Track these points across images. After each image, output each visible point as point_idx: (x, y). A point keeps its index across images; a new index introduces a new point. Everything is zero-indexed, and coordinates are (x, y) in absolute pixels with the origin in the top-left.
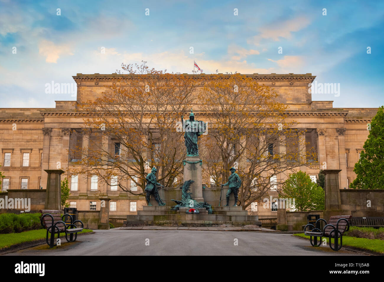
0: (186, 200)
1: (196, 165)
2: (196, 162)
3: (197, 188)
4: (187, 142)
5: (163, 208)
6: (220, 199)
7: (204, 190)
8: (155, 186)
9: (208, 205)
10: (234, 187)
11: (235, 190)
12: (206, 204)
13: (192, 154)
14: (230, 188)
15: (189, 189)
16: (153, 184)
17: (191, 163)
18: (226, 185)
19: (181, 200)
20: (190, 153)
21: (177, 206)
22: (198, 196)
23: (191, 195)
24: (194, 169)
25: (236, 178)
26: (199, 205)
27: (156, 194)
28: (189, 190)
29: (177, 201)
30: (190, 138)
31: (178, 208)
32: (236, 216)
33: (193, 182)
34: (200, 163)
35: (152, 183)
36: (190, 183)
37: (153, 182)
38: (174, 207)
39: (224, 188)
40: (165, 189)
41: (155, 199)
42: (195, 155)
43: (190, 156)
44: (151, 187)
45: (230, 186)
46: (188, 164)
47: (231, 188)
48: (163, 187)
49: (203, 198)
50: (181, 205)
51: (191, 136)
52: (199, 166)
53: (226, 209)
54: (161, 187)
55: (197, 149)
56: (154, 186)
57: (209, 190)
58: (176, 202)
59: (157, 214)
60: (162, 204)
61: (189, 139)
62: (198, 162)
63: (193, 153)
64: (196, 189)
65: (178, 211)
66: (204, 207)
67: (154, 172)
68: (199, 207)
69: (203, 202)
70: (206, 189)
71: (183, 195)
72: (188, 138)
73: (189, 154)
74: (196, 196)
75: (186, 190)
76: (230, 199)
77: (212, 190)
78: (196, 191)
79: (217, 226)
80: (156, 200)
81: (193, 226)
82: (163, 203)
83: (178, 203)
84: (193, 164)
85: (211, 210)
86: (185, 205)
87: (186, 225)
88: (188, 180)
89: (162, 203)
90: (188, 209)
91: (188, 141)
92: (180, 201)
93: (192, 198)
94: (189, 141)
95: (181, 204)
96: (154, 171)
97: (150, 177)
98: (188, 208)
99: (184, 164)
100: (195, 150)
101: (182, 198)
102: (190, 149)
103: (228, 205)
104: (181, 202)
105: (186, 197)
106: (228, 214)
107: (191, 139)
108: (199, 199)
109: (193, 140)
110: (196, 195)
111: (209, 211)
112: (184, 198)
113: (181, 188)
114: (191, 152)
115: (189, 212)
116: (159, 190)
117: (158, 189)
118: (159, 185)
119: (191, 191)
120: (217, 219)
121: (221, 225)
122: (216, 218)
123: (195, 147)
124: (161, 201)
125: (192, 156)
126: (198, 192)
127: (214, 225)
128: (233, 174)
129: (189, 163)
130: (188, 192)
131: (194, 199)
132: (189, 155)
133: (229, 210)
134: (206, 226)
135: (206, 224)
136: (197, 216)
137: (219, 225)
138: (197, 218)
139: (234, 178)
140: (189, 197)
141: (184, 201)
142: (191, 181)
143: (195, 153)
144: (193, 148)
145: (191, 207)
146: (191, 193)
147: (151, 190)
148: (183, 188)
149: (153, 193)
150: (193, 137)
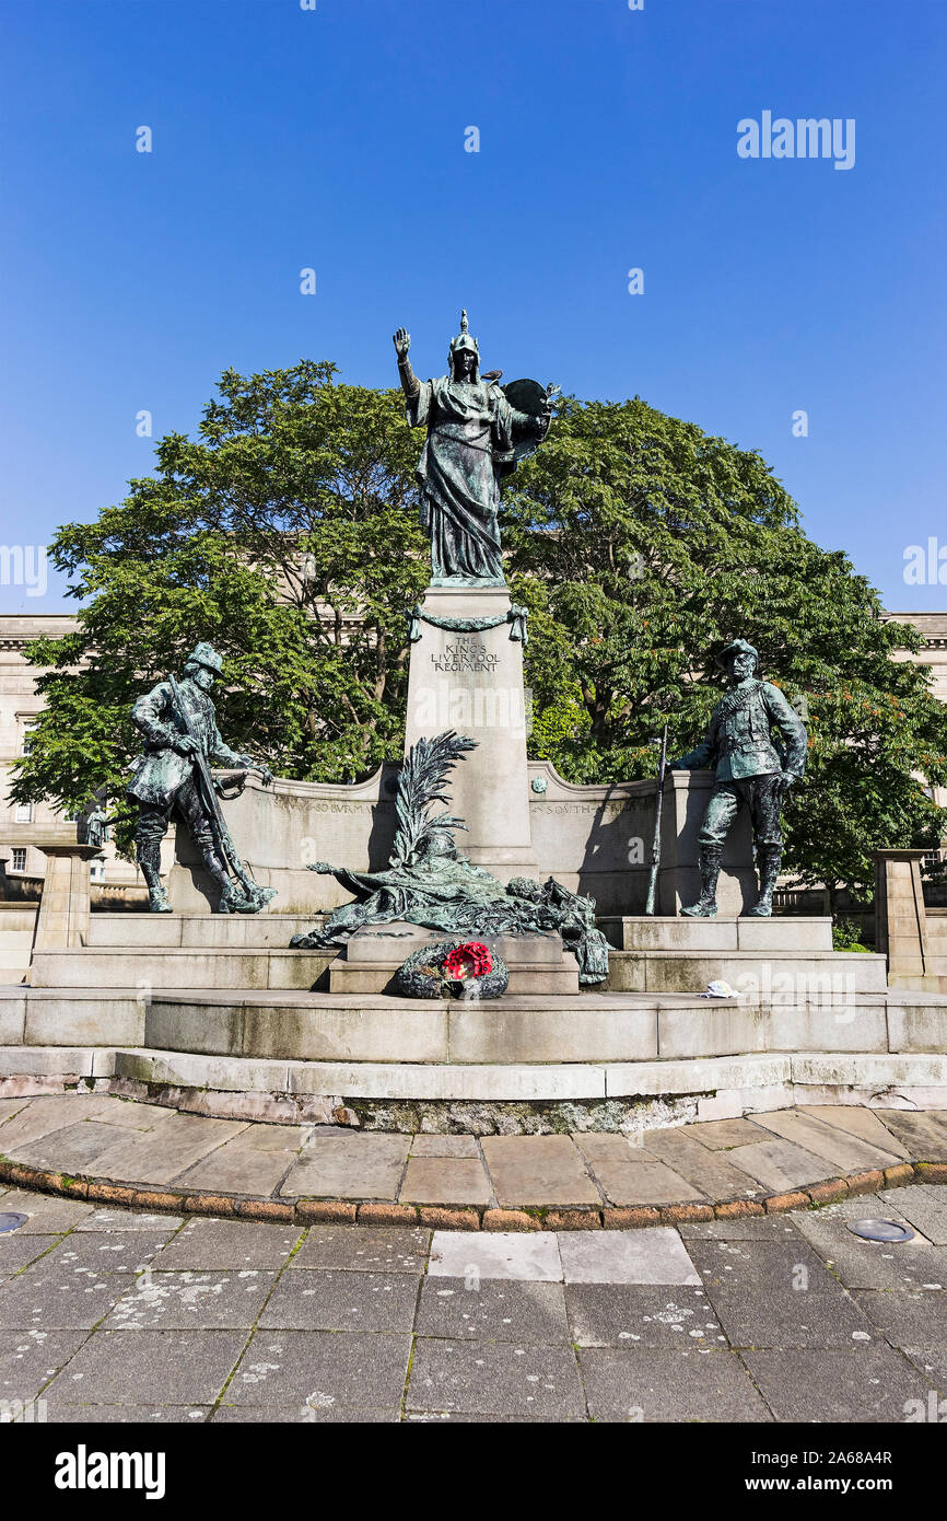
0: (420, 869)
1: (486, 637)
2: (489, 621)
3: (494, 787)
4: (435, 505)
6: (656, 862)
7: (535, 798)
8: (197, 767)
9: (572, 901)
10: (759, 779)
11: (765, 799)
12: (554, 898)
13: (462, 571)
14: (728, 783)
15: (441, 792)
17: (456, 628)
18: (690, 767)
19: (388, 867)
22: (498, 840)
23: (453, 831)
24: (478, 666)
25: (768, 709)
26: (508, 910)
27: (209, 828)
28: (443, 798)
29: (354, 875)
30: (454, 477)
31: (348, 934)
33: (467, 746)
34: (516, 624)
36: (451, 749)
40: (285, 791)
41: (203, 856)
42: (483, 581)
43: (452, 587)
44: (165, 778)
45: (730, 770)
46: (437, 631)
47: (734, 782)
48: (266, 780)
49: (531, 854)
50: (380, 905)
51: (456, 465)
52: (509, 642)
53: (709, 937)
54: (244, 776)
55: (494, 547)
57: (574, 796)
58: (344, 878)
61: (448, 480)
62: (501, 622)
63: (468, 570)
64: (486, 793)
66: (543, 924)
67: (203, 673)
68: (509, 928)
69: (532, 882)
70: (554, 793)
71: (398, 834)
72: (438, 481)
73: (450, 572)
74: (486, 842)
75: (421, 802)
77: (590, 796)
78: (484, 806)
79: (668, 1113)
81: (455, 1127)
82: (252, 887)
83: (359, 889)
84: (467, 635)
85: (597, 946)
86: (401, 905)
88: (437, 734)
89: (245, 888)
90: (419, 945)
91: (439, 501)
92: (375, 876)
93: (459, 851)
94: (445, 497)
96: (205, 667)
97: (169, 705)
99: (413, 636)
100: (481, 550)
101: (396, 855)
102: (454, 547)
103: (710, 905)
104: (376, 886)
105: (421, 846)
107: (460, 484)
108: (507, 856)
109: (472, 490)
110: (485, 829)
111: (585, 952)
112: (409, 848)
114: (460, 564)
116: (233, 796)
119: (455, 809)
120: (663, 1045)
121: (702, 1101)
122: (659, 1033)
123: (480, 532)
124: (239, 875)
125: (466, 584)
126: (498, 811)
127: (639, 1114)
128: (748, 685)
129: (444, 627)
130: (435, 809)
131: (475, 860)
132: (447, 581)
133: (735, 947)
134: (569, 1120)
135: (576, 1102)
136: (491, 1025)
137: (688, 1100)
138: (492, 1042)
139: (753, 709)
140: (440, 843)
141: (401, 876)
142: (455, 738)
143: (485, 571)
144: (470, 541)
145: (448, 928)
146: (455, 820)
147: (166, 796)
148: (405, 787)
149: (188, 815)
150: (468, 471)
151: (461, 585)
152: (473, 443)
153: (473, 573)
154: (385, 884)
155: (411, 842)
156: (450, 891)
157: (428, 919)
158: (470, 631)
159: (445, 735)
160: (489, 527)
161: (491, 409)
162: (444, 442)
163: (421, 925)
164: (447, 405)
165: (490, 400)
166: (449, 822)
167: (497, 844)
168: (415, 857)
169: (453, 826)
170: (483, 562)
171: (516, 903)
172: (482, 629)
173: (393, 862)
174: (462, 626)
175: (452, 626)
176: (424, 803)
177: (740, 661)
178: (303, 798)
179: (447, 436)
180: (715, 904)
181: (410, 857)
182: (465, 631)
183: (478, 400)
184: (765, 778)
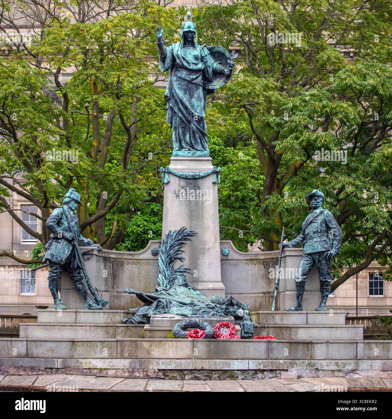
0: (171, 291)
1: (200, 182)
2: (202, 175)
3: (204, 254)
4: (175, 113)
5: (101, 318)
6: (277, 289)
8: (74, 246)
9: (239, 306)
10: (320, 253)
11: (323, 262)
12: (231, 304)
13: (188, 147)
14: (308, 254)
15: (179, 256)
17: (186, 178)
18: (294, 246)
19: (157, 290)
20: (184, 144)
21: (143, 310)
23: (185, 274)
25: (326, 222)
26: (213, 308)
27: (79, 273)
28: (180, 259)
29: (144, 294)
30: (184, 100)
31: (147, 319)
32: (327, 342)
33: (192, 234)
34: (215, 176)
35: (67, 240)
37: (68, 235)
38: (134, 314)
39: (287, 253)
40: (106, 255)
41: (76, 286)
42: (199, 153)
43: (183, 156)
45: (308, 249)
46: (177, 179)
47: (310, 254)
48: (99, 251)
49: (221, 285)
50: (157, 307)
51: (185, 93)
52: (211, 185)
53: (295, 319)
54: (93, 250)
55: (204, 135)
56: (71, 248)
57: (242, 258)
58: (140, 296)
59: (80, 334)
60: (98, 302)
61: (181, 101)
62: (208, 175)
63: (191, 146)
64: (201, 257)
65: (147, 326)
66: (227, 313)
67: (73, 203)
68: (213, 315)
69: (222, 296)
70: (233, 255)
71: (160, 276)
72: (176, 101)
73: (181, 148)
74: (201, 279)
75: (171, 261)
76: (307, 287)
77: (249, 258)
78: (200, 262)
79: (270, 376)
80: (78, 290)
81: (197, 378)
82: (99, 299)
83: (147, 301)
84: (191, 181)
85: (249, 322)
86: (167, 306)
87: (171, 375)
88: (178, 229)
89: (96, 299)
90: (178, 321)
91: (176, 110)
92: (153, 295)
93: (189, 284)
94: (180, 110)
95: (155, 303)
96: (73, 200)
97: (61, 219)
98: (178, 318)
99: (165, 181)
100: (197, 136)
101: (159, 285)
102: (184, 135)
103: (299, 307)
104: (155, 299)
105: (171, 282)
106: (302, 335)
107: (187, 104)
108: (210, 286)
109: (193, 106)
110: (200, 273)
111: (244, 325)
112: (166, 282)
113: (155, 254)
114: (187, 143)
115: (183, 332)
116: (88, 259)
117: (86, 257)
118: (89, 244)
119: (186, 264)
120: (270, 355)
121: (283, 372)
122: (269, 350)
123: (197, 128)
124: (93, 294)
125: (190, 155)
126: (206, 265)
127: (260, 375)
128: (318, 211)
129: (180, 177)
130: (177, 264)
131: (196, 287)
132: (180, 153)
133: (306, 323)
134: (236, 376)
135: (238, 370)
136: (208, 346)
137: (278, 372)
138: (209, 352)
139: (319, 223)
140: (180, 280)
141: (164, 295)
142: (186, 230)
143: (200, 147)
144: (191, 132)
145: (188, 315)
146: (186, 269)
147: (64, 260)
148: (163, 253)
149: (70, 268)
150: (191, 96)
151: (188, 155)
152: (194, 81)
153: (193, 148)
154: (159, 298)
155: (166, 279)
156: (188, 301)
157: (180, 312)
158: (193, 179)
159: (181, 229)
160: (202, 125)
161: (202, 61)
162: (179, 81)
163: (177, 314)
164: (181, 61)
165: (201, 56)
166: (183, 270)
167: (206, 280)
168: (168, 287)
169: (185, 272)
170: (198, 143)
171: (216, 306)
172: (199, 178)
173: (159, 289)
174: (189, 177)
175: (184, 176)
176: (172, 261)
177: (315, 200)
178: (113, 258)
179: (180, 78)
180: (301, 306)
181: (166, 286)
182: (190, 179)
183: (196, 58)
184: (323, 252)
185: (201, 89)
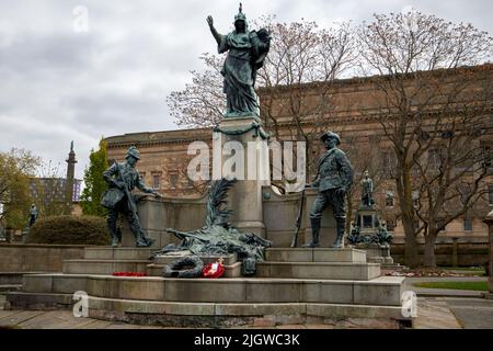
2: (244, 130)
3: (244, 197)
4: (228, 84)
7: (266, 201)
8: (125, 193)
10: (331, 190)
13: (236, 110)
14: (321, 192)
15: (225, 200)
16: (122, 189)
20: (233, 108)
22: (246, 218)
25: (337, 160)
28: (225, 202)
30: (233, 72)
35: (119, 188)
40: (168, 201)
42: (244, 113)
43: (232, 117)
44: (115, 197)
45: (322, 187)
47: (324, 192)
48: (157, 197)
53: (300, 257)
56: (122, 195)
57: (281, 200)
58: (176, 235)
60: (145, 240)
61: (231, 74)
62: (248, 130)
67: (131, 158)
70: (273, 198)
71: (208, 217)
73: (232, 111)
77: (286, 199)
79: (241, 322)
82: (146, 237)
84: (236, 137)
85: (252, 259)
87: (136, 318)
94: (231, 80)
96: (131, 155)
100: (244, 101)
103: (314, 244)
104: (184, 237)
107: (236, 76)
108: (248, 224)
109: (239, 76)
111: (245, 262)
112: (210, 223)
114: (236, 107)
119: (229, 206)
120: (248, 297)
121: (256, 319)
122: (246, 292)
123: (244, 94)
124: (142, 233)
126: (246, 206)
127: (228, 322)
128: (330, 151)
129: (227, 134)
130: (223, 206)
131: (236, 226)
132: (230, 114)
133: (311, 260)
135: (202, 316)
136: (180, 287)
137: (251, 318)
143: (246, 109)
144: (240, 98)
146: (229, 211)
150: (239, 69)
152: (242, 57)
153: (240, 110)
154: (188, 236)
158: (236, 134)
161: (250, 43)
162: (230, 59)
165: (250, 39)
166: (227, 212)
170: (245, 106)
172: (241, 133)
173: (205, 227)
174: (233, 133)
175: (230, 133)
176: (218, 204)
181: (209, 226)
183: (244, 39)
184: (334, 189)
185: (247, 63)
